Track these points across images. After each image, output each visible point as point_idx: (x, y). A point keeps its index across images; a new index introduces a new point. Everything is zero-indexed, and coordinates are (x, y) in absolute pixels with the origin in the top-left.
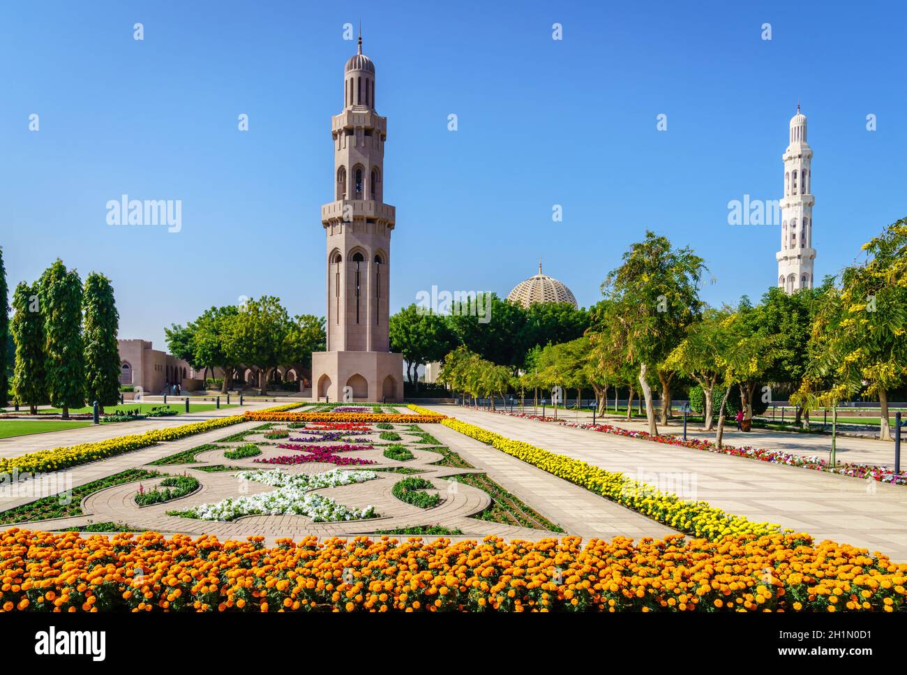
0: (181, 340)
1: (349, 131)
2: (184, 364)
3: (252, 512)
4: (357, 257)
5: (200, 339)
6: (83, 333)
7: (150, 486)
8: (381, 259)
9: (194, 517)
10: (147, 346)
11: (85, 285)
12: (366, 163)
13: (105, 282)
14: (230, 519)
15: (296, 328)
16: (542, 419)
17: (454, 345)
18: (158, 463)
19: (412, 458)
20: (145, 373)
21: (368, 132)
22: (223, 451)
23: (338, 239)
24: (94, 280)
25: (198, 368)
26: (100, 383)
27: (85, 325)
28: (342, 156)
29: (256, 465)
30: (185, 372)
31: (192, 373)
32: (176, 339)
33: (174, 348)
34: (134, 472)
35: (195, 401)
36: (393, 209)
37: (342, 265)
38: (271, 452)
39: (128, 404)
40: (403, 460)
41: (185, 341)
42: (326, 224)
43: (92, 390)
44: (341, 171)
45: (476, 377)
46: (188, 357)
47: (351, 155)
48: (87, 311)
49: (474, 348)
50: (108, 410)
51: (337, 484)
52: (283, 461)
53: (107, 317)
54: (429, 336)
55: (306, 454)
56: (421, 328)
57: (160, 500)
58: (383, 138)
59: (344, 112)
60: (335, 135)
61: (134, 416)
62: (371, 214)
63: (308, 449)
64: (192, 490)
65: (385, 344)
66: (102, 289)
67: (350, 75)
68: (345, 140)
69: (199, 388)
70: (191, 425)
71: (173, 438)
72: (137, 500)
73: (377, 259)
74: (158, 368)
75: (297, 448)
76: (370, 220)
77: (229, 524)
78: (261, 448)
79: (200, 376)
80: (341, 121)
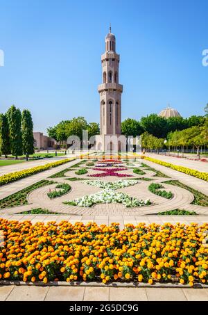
0: (52, 132)
1: (107, 60)
2: (53, 140)
3: (98, 202)
4: (110, 103)
5: (58, 131)
6: (22, 130)
7: (52, 188)
8: (118, 103)
9: (75, 205)
10: (41, 134)
11: (22, 114)
12: (113, 70)
13: (28, 112)
14: (90, 206)
15: (90, 127)
16: (178, 157)
17: (143, 132)
18: (52, 177)
19: (145, 173)
20: (41, 143)
21: (113, 60)
22: (74, 171)
23: (104, 97)
24: (25, 112)
25: (58, 141)
26: (28, 147)
27: (22, 127)
28: (105, 68)
29: (88, 177)
30: (53, 143)
31: (56, 143)
32: (51, 132)
33: (50, 135)
34: (44, 181)
35: (58, 152)
36: (122, 86)
37: (105, 105)
38: (91, 172)
39: (36, 154)
40: (142, 174)
41: (53, 132)
42: (100, 92)
43: (25, 149)
44: (105, 73)
45: (152, 142)
46: (55, 137)
47: (108, 68)
48: (23, 122)
49: (150, 133)
50: (30, 156)
51: (125, 186)
52: (98, 175)
53: (29, 124)
54: (134, 129)
55: (105, 172)
56: (132, 126)
57: (58, 196)
58: (119, 61)
59: (105, 53)
60: (102, 61)
61: (39, 158)
62: (115, 88)
63: (104, 170)
64: (69, 190)
65: (120, 132)
66: (27, 115)
67: (107, 40)
68: (106, 62)
69: (58, 148)
70: (59, 161)
71: (54, 166)
72: (49, 196)
73: (117, 103)
74: (45, 141)
75: (100, 170)
76: (114, 90)
77: (90, 209)
78: (87, 170)
79: (59, 144)
80: (104, 56)
